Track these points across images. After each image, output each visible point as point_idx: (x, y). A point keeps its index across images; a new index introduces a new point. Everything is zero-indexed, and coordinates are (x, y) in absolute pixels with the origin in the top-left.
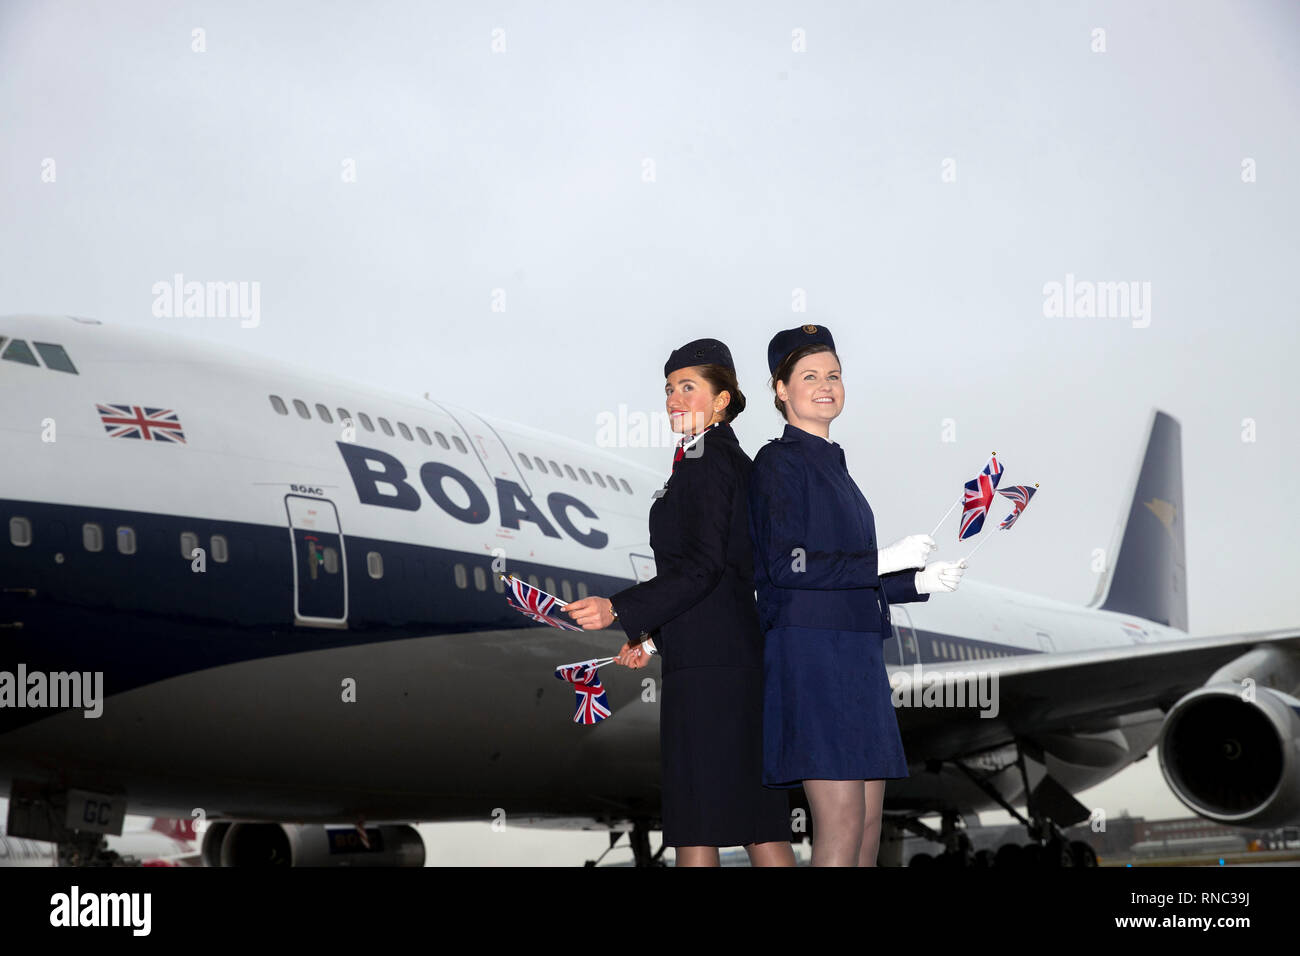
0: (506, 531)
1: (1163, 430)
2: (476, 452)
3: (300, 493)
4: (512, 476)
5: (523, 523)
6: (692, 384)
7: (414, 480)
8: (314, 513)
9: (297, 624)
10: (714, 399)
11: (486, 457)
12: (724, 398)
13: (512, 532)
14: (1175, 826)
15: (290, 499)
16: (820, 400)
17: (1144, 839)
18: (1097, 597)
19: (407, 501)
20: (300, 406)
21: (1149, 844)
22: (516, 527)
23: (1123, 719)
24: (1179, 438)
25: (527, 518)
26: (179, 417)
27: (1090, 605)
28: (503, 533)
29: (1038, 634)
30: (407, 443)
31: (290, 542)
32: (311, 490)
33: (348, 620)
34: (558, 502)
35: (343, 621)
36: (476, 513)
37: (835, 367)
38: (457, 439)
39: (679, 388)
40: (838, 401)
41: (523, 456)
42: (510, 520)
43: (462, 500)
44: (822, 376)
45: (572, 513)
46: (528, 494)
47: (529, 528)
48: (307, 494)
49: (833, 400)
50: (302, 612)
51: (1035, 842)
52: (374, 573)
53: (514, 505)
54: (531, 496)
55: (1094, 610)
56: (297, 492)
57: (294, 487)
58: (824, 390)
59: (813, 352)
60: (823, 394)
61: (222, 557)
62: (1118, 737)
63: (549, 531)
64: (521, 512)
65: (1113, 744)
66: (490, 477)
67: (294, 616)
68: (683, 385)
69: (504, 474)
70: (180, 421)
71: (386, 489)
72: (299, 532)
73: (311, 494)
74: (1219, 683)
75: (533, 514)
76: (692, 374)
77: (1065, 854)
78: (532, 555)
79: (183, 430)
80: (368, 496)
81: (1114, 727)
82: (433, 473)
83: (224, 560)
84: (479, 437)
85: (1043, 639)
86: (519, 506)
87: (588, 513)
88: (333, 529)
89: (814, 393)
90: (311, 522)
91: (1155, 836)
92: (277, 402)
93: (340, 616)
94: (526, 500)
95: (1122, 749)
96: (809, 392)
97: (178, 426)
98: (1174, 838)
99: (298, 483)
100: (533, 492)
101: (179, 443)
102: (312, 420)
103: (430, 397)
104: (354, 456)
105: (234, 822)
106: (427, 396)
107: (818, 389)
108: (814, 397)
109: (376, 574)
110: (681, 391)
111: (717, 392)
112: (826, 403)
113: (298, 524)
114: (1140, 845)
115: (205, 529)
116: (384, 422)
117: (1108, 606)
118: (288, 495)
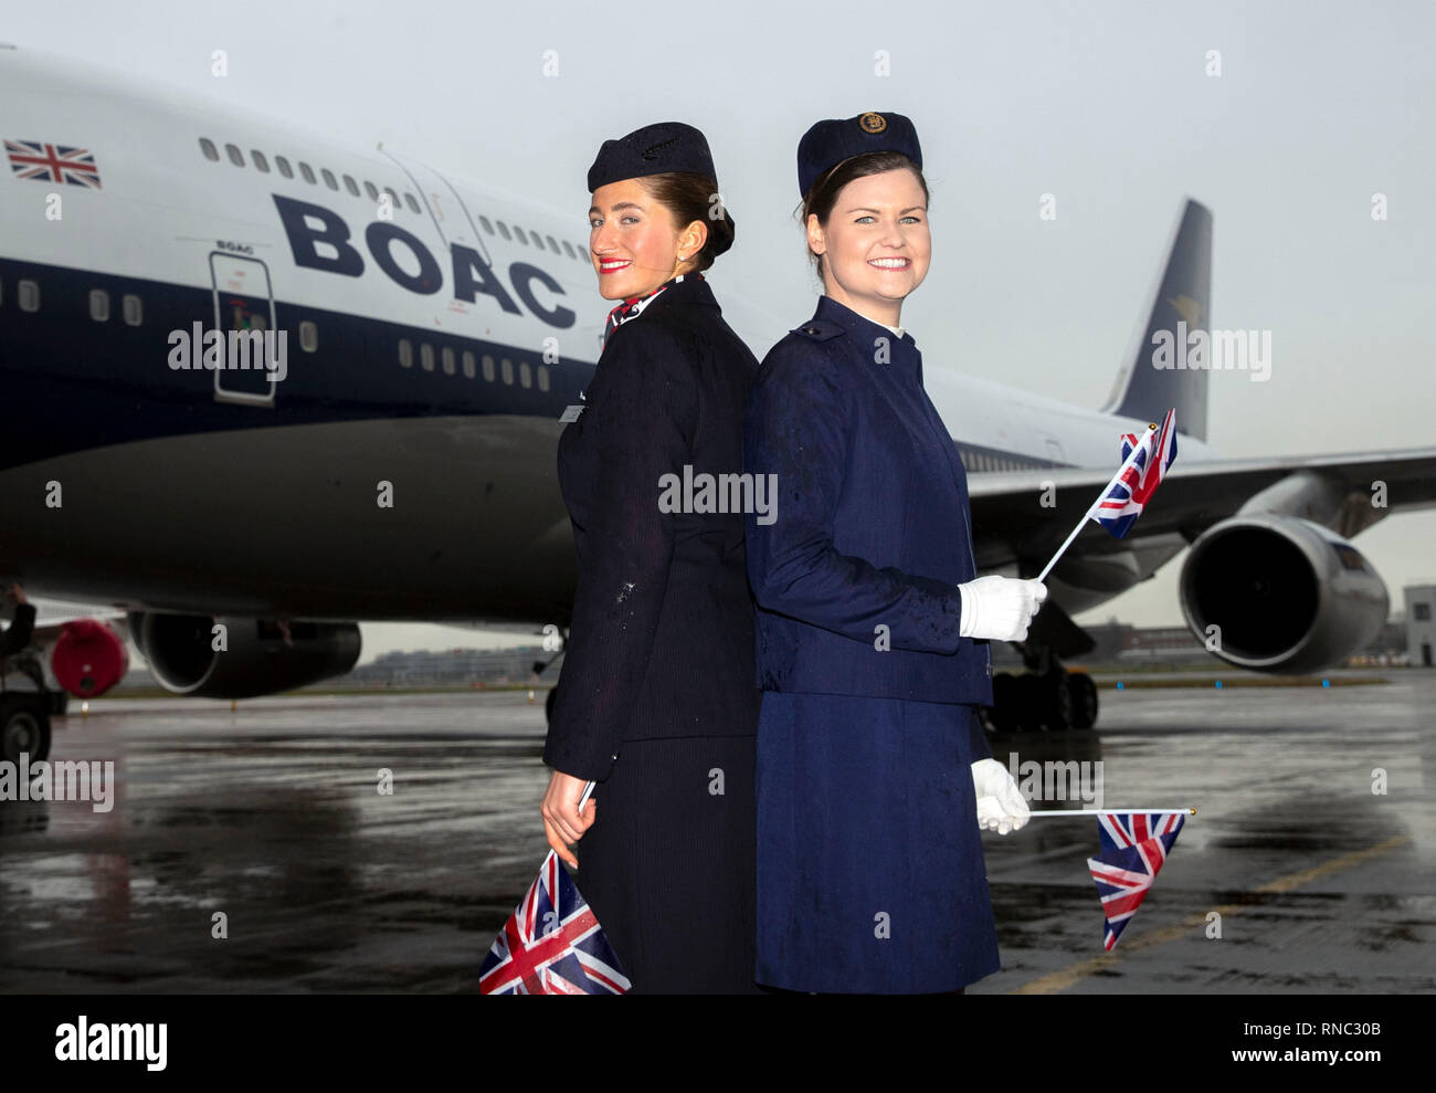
0: (460, 305)
1: (1194, 221)
2: (431, 212)
3: (226, 251)
4: (470, 242)
5: (480, 297)
6: (637, 212)
7: (358, 242)
8: (240, 274)
9: (217, 399)
10: (677, 238)
11: (442, 219)
12: (696, 234)
13: (467, 305)
14: (1165, 635)
15: (216, 258)
16: (880, 263)
17: (1131, 647)
18: (1111, 402)
19: (349, 265)
20: (233, 151)
21: (1136, 652)
22: (472, 299)
23: (1138, 542)
24: (1209, 230)
25: (485, 289)
26: (96, 158)
27: (1105, 409)
28: (456, 307)
29: (1049, 442)
30: (353, 198)
31: (212, 306)
32: (240, 248)
33: (276, 398)
34: (521, 273)
35: (268, 398)
36: (427, 283)
37: (919, 199)
38: (410, 198)
39: (613, 219)
40: (918, 266)
41: (484, 220)
42: (465, 292)
43: (412, 267)
44: (890, 218)
45: (536, 286)
46: (487, 262)
47: (486, 301)
48: (235, 253)
49: (908, 262)
50: (224, 386)
51: (1031, 672)
52: (307, 344)
53: (471, 274)
54: (490, 266)
55: (1108, 416)
56: (224, 249)
57: (220, 244)
58: (892, 246)
59: (877, 171)
60: (889, 252)
61: (135, 319)
62: (1129, 560)
63: (508, 306)
64: (478, 284)
65: (1124, 568)
66: (445, 243)
67: (213, 391)
68: (619, 214)
69: (461, 238)
70: (97, 163)
71: (326, 250)
72: (224, 296)
73: (240, 252)
74: (1255, 512)
75: (492, 286)
76: (638, 193)
77: (1063, 687)
78: (488, 332)
79: (100, 174)
80: (305, 256)
81: (1126, 549)
82: (380, 235)
83: (138, 323)
84: (435, 196)
85: (1052, 446)
86: (477, 277)
87: (554, 286)
88: (262, 293)
89: (870, 249)
90: (237, 284)
91: (1144, 644)
92: (207, 147)
93: (267, 392)
94: (485, 270)
95: (1133, 574)
96: (863, 245)
97: (93, 169)
98: (1162, 647)
99: (226, 239)
100: (493, 259)
101: (94, 188)
102: (245, 169)
103: (385, 147)
104: (291, 211)
105: (150, 611)
106: (380, 146)
107: (880, 242)
108: (872, 255)
109: (310, 348)
110: (616, 223)
111: (683, 223)
112: (893, 269)
113: (224, 286)
114: (1126, 654)
115: (118, 286)
116: (328, 175)
117: (1124, 411)
118: (213, 254)
